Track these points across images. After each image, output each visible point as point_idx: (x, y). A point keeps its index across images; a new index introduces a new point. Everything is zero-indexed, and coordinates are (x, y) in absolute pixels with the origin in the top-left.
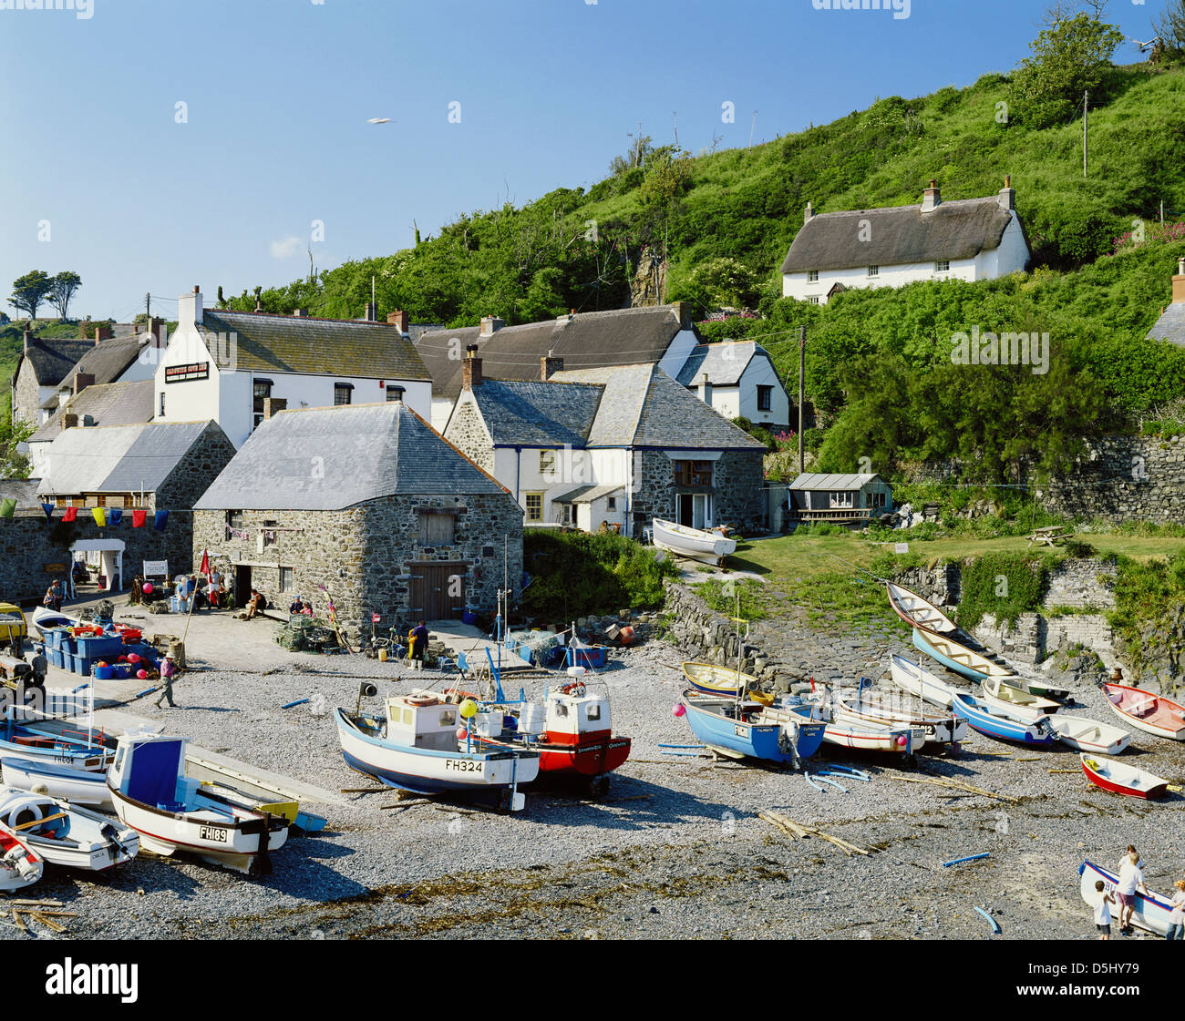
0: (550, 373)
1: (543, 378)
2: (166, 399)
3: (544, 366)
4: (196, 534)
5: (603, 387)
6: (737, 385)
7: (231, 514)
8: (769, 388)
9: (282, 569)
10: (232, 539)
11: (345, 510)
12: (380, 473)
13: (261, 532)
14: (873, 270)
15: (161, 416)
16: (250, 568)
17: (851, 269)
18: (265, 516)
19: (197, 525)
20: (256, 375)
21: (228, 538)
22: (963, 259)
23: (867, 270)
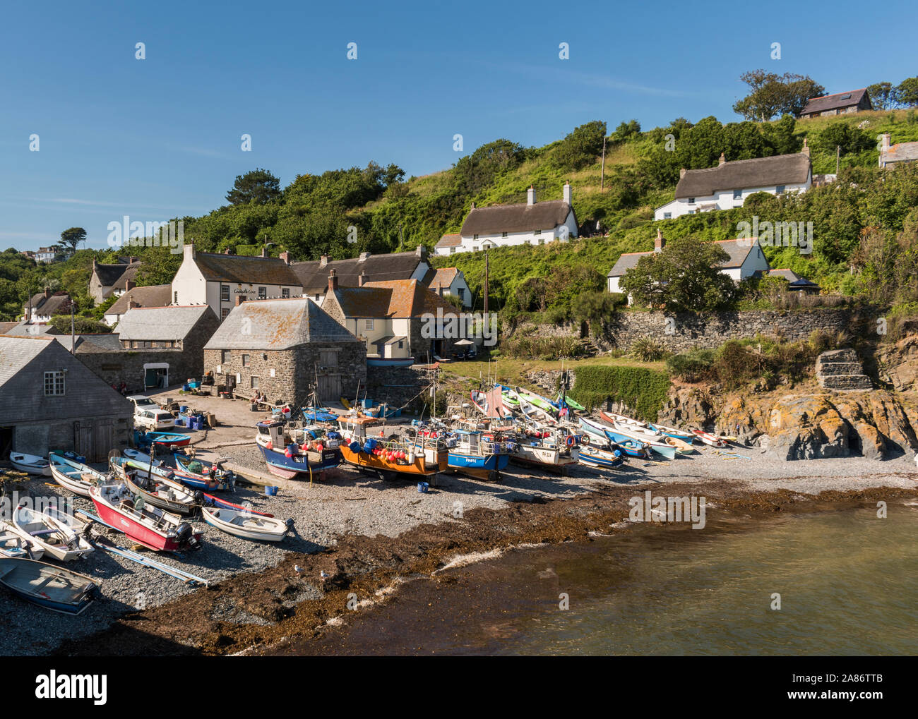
0: (363, 283)
1: (361, 285)
2: (178, 294)
3: (360, 280)
4: (205, 361)
5: (391, 290)
6: (449, 288)
7: (224, 351)
8: (463, 289)
9: (252, 378)
10: (225, 363)
11: (286, 350)
12: (301, 332)
13: (241, 360)
14: (505, 234)
15: (176, 302)
16: (235, 377)
17: (494, 234)
18: (242, 353)
19: (205, 356)
20: (223, 284)
21: (223, 362)
22: (548, 229)
23: (502, 234)
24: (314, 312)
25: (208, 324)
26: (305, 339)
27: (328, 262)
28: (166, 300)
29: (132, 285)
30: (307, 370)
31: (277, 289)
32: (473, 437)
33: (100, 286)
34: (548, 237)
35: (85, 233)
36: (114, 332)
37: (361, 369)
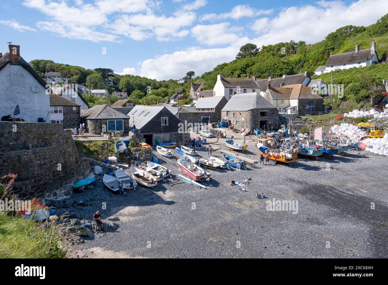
1: (281, 87)
2: (215, 92)
3: (281, 85)
4: (222, 115)
5: (292, 89)
7: (228, 112)
9: (236, 121)
10: (228, 116)
11: (247, 111)
12: (253, 105)
13: (233, 115)
14: (345, 65)
15: (215, 95)
16: (231, 121)
17: (340, 65)
18: (233, 112)
19: (222, 113)
20: (230, 88)
21: (227, 116)
22: (364, 62)
23: (343, 65)
24: (259, 97)
25: (224, 102)
26: (254, 107)
27: (271, 79)
28: (212, 95)
29: (202, 90)
30: (255, 118)
31: (251, 90)
32: (324, 143)
33: (193, 91)
34: (364, 65)
35: (194, 73)
36: (194, 106)
37: (276, 118)
